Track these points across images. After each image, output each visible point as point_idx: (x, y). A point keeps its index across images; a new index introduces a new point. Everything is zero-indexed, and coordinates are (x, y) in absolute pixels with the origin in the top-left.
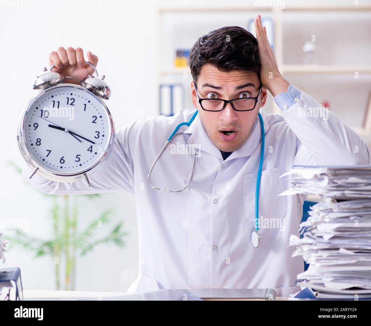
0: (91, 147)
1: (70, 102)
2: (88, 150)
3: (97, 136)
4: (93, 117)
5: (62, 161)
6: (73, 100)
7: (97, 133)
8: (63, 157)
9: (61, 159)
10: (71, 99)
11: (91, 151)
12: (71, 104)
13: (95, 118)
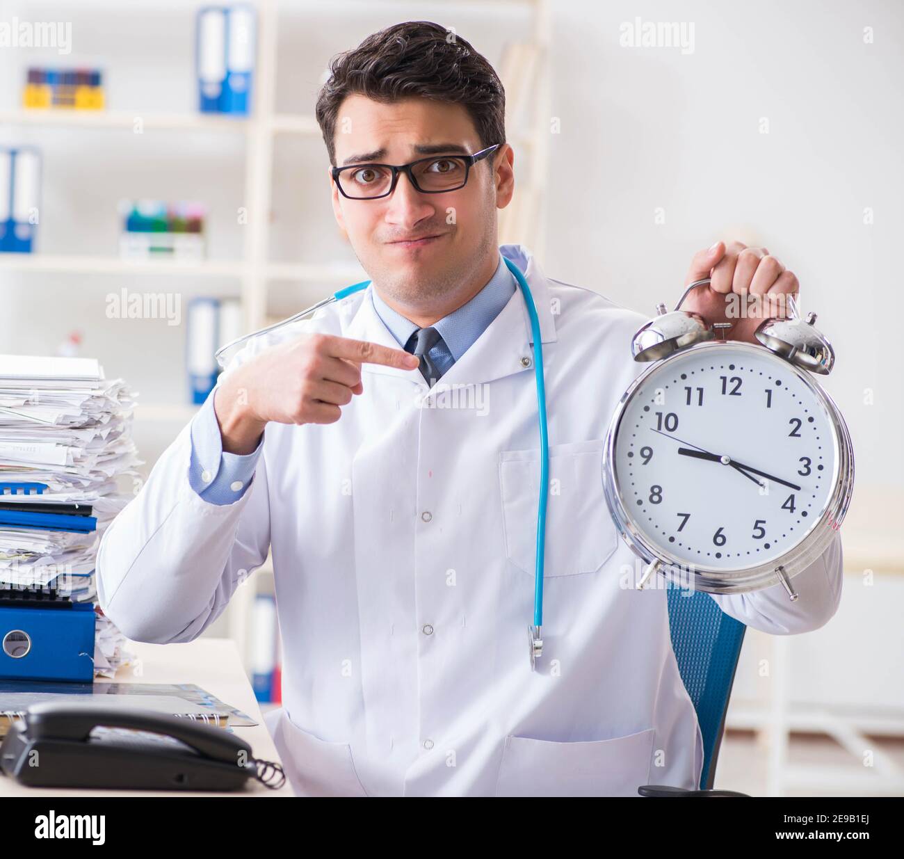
0: (792, 497)
1: (731, 386)
2: (784, 507)
3: (805, 471)
4: (792, 422)
5: (720, 540)
6: (736, 382)
7: (805, 462)
8: (721, 529)
9: (717, 535)
10: (732, 380)
11: (792, 509)
12: (733, 393)
13: (796, 423)
